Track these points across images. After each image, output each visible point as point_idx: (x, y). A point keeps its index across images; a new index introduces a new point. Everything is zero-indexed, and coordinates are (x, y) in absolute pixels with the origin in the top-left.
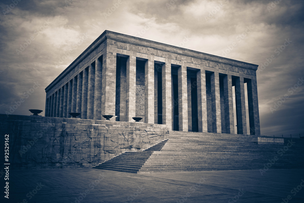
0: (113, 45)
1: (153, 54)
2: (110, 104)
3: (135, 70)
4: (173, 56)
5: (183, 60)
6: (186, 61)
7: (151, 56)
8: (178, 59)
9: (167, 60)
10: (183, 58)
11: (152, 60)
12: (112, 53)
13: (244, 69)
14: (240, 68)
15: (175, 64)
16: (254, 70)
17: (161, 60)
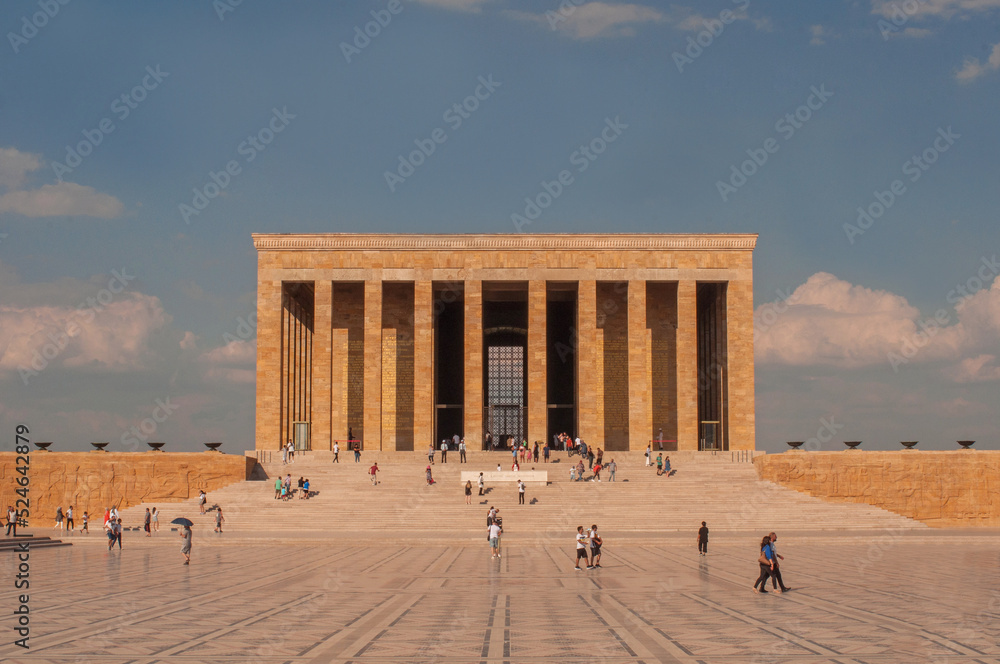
0: (272, 262)
1: (378, 266)
2: (268, 398)
3: (329, 314)
4: (440, 257)
5: (470, 265)
6: (480, 267)
7: (373, 270)
8: (454, 264)
9: (419, 273)
10: (472, 259)
11: (374, 281)
12: (270, 283)
13: (697, 256)
14: (682, 254)
15: (445, 278)
16: (742, 249)
17: (402, 276)
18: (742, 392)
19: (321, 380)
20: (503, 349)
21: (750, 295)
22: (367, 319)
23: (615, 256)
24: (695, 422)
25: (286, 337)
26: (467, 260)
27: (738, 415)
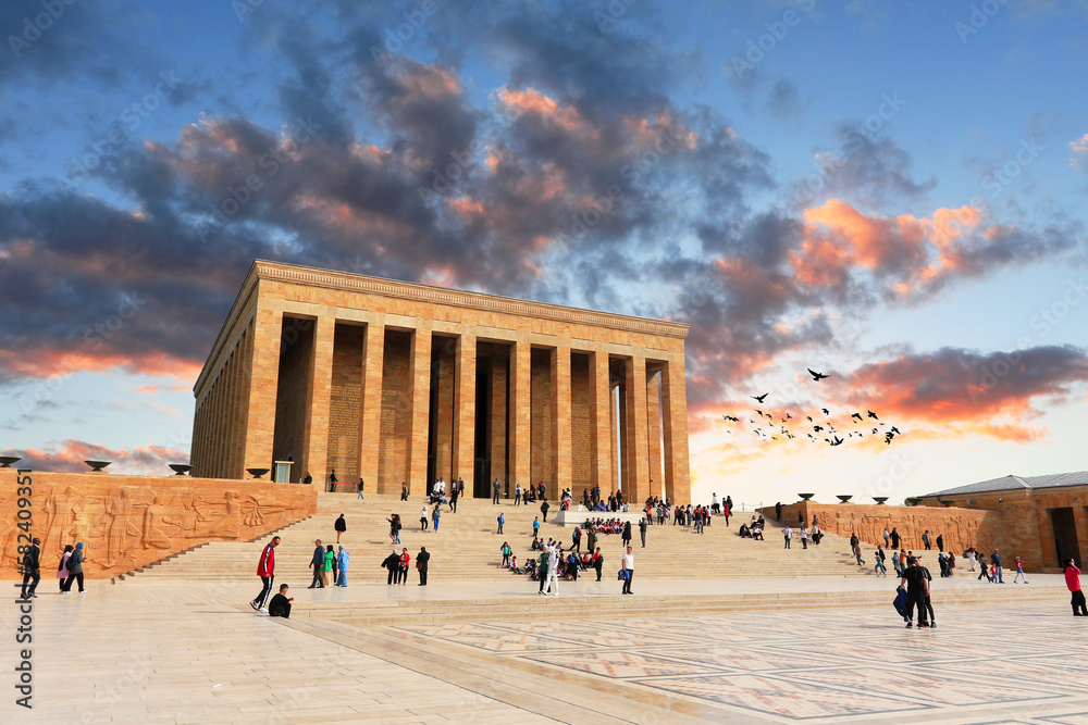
0: (274, 292)
1: (381, 310)
3: (331, 351)
4: (439, 311)
5: (466, 322)
6: (475, 324)
7: (377, 313)
8: (452, 318)
9: (420, 322)
10: (467, 315)
11: (378, 324)
12: (271, 313)
13: (646, 336)
14: (635, 335)
15: (443, 330)
16: (679, 337)
17: (404, 322)
19: (318, 418)
21: (683, 375)
22: (369, 360)
23: (585, 329)
26: (465, 316)
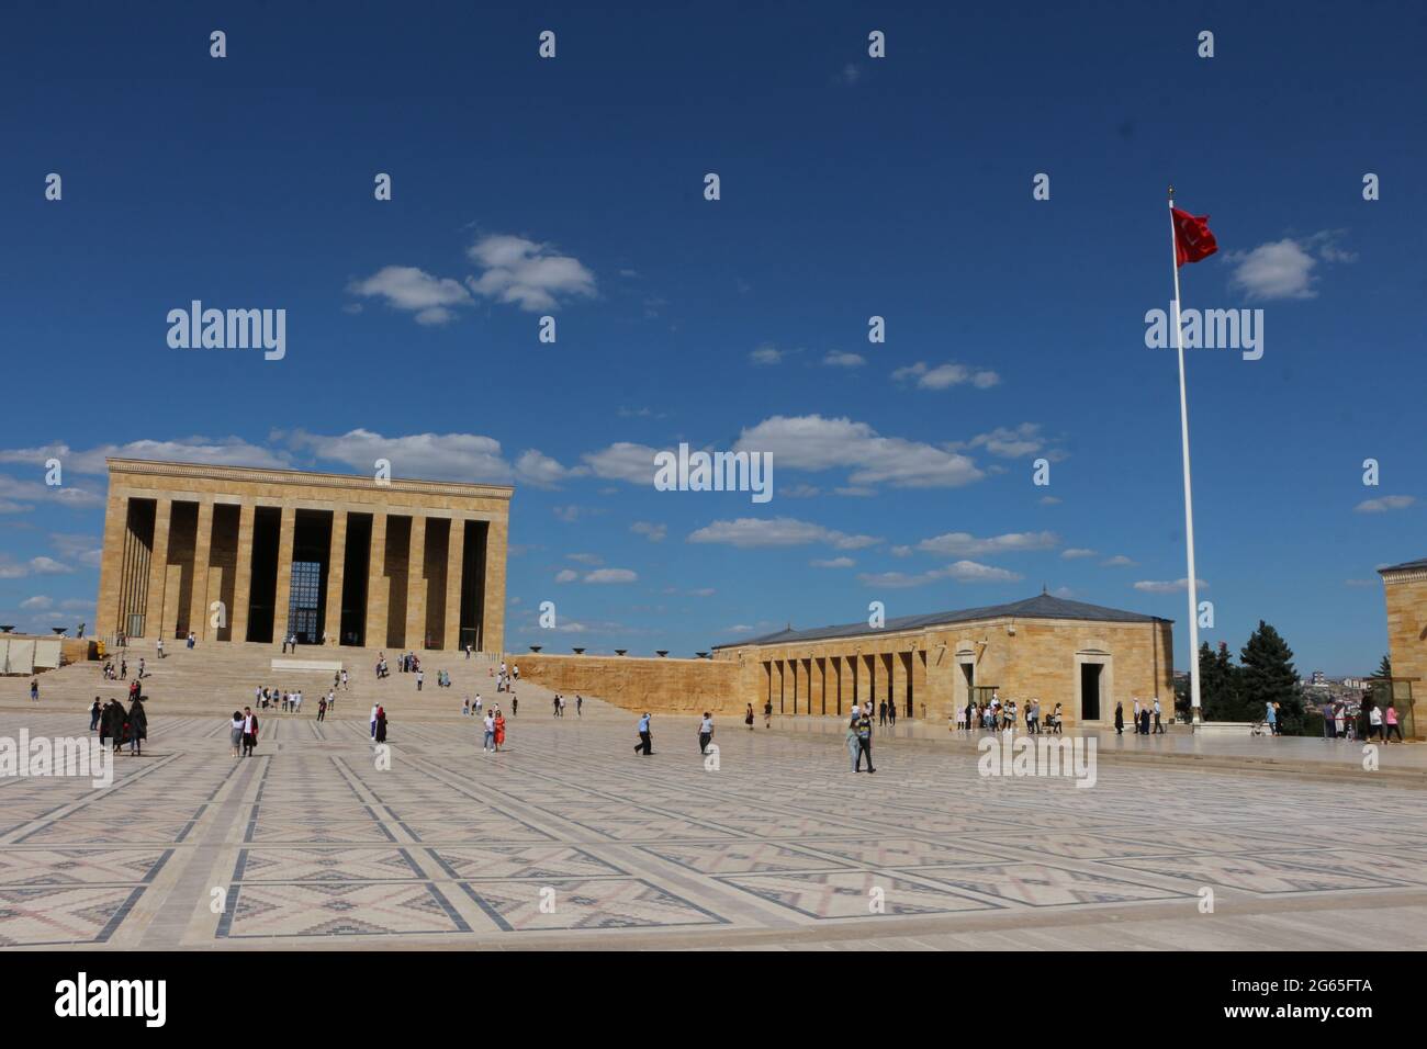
0: (121, 482)
1: (211, 491)
2: (109, 593)
4: (264, 488)
5: (287, 496)
6: (295, 498)
7: (207, 494)
8: (273, 494)
9: (245, 498)
10: (287, 490)
11: (208, 503)
12: (119, 499)
13: (467, 500)
14: (455, 498)
15: (266, 505)
16: (503, 498)
17: (231, 500)
18: (495, 607)
20: (304, 564)
21: (505, 533)
22: (199, 533)
23: (403, 496)
24: (458, 629)
25: (128, 544)
26: (286, 491)
27: (491, 625)
